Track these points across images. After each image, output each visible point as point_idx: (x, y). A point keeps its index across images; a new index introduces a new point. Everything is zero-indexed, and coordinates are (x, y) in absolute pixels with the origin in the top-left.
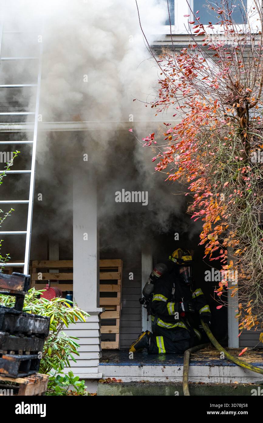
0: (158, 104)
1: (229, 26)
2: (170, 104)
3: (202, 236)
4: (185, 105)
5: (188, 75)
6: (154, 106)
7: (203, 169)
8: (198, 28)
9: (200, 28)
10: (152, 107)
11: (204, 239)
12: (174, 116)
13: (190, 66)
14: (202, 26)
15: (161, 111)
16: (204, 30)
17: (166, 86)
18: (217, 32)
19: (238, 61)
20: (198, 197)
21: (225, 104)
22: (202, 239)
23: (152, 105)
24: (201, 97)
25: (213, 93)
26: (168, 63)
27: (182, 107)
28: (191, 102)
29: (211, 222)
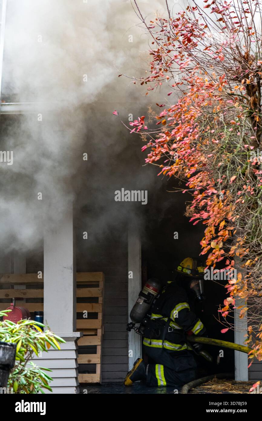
0: (149, 81)
2: (164, 80)
3: (204, 244)
4: (183, 81)
5: (187, 44)
6: (145, 83)
7: (205, 160)
10: (142, 84)
11: (207, 247)
12: (169, 95)
13: (189, 34)
15: (153, 89)
17: (159, 58)
19: (248, 26)
20: (198, 195)
21: (231, 80)
22: (204, 248)
23: (142, 82)
24: (202, 72)
25: (217, 67)
26: (161, 29)
27: (178, 84)
28: (190, 78)
29: (215, 226)
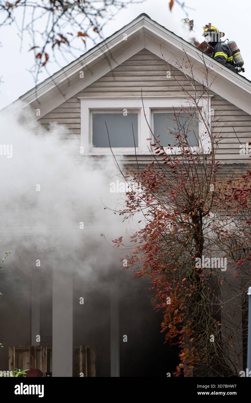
0: (125, 212)
1: (185, 148)
2: (136, 212)
3: (163, 325)
4: (149, 213)
5: (152, 188)
6: (122, 214)
7: (164, 267)
8: (159, 150)
9: (160, 149)
10: (120, 214)
11: (165, 327)
12: (139, 222)
13: (152, 181)
14: (162, 148)
15: (127, 218)
16: (163, 151)
17: (132, 198)
18: (175, 152)
19: (193, 176)
20: (159, 291)
21: (182, 212)
22: (163, 328)
23: (120, 213)
24: (162, 207)
25: (172, 204)
26: (134, 178)
27: (146, 215)
28: (154, 211)
29: (171, 313)
